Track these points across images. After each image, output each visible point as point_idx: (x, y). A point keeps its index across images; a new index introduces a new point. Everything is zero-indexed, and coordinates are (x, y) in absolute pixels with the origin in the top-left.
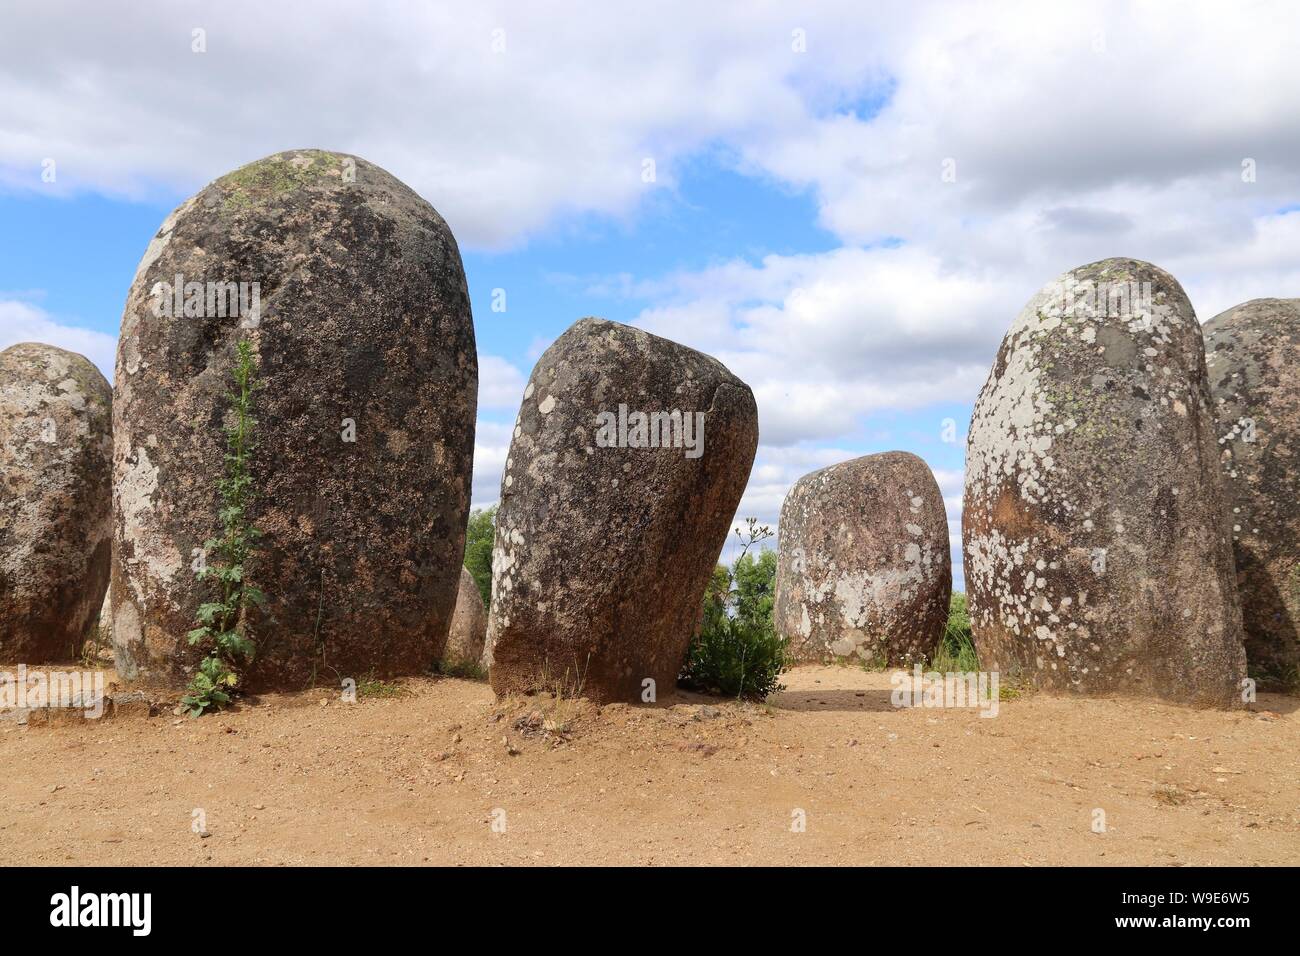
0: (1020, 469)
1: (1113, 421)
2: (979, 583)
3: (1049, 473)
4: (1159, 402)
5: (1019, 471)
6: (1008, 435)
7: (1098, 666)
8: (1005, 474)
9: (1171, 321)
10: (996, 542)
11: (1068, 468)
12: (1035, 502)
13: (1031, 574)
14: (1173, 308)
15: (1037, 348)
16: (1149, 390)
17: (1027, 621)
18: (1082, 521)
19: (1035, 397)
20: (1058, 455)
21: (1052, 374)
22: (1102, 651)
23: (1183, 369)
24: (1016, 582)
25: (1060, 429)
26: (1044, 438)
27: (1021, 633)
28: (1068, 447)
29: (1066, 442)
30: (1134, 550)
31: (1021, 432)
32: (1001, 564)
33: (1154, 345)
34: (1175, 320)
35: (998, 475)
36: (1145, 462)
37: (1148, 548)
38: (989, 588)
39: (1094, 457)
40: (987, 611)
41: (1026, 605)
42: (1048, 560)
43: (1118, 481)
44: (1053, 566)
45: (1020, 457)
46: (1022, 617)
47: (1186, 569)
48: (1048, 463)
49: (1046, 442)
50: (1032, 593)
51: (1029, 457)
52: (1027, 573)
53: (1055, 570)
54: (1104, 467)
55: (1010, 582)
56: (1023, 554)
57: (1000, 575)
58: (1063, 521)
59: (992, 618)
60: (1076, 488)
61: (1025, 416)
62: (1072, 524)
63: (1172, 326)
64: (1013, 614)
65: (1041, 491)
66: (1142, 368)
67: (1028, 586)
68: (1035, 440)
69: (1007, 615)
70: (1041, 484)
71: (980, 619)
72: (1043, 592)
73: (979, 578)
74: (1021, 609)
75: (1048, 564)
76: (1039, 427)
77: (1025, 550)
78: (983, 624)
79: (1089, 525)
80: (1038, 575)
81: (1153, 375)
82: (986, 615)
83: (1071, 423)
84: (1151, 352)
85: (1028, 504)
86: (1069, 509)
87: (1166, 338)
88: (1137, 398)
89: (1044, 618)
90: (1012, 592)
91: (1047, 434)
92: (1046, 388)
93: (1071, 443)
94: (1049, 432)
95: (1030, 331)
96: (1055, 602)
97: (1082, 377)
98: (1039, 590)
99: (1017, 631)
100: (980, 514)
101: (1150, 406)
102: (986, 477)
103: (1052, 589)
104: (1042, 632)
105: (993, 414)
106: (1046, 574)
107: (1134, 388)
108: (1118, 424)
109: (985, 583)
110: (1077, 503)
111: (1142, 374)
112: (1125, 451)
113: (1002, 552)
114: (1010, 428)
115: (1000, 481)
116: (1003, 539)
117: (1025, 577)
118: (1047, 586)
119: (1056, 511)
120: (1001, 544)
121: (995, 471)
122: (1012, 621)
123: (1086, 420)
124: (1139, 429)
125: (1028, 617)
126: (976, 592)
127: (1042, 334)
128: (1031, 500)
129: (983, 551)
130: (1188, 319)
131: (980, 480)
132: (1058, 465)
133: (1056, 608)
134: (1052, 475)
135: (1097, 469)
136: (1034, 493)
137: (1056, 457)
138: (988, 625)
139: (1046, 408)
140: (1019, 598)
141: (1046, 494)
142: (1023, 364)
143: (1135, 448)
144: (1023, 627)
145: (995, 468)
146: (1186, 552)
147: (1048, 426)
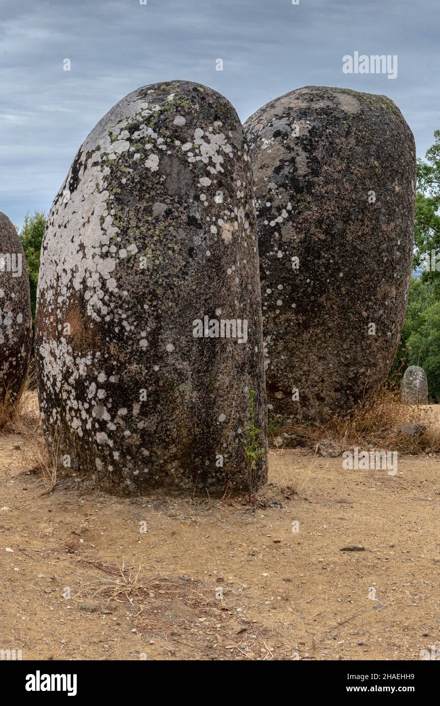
0: (87, 287)
1: (169, 248)
2: (49, 384)
3: (111, 294)
4: (209, 231)
5: (86, 288)
6: (78, 252)
7: (147, 467)
8: (74, 288)
9: (224, 150)
10: (64, 350)
11: (128, 291)
12: (99, 319)
13: (93, 384)
14: (227, 137)
15: (107, 171)
16: (202, 219)
17: (89, 426)
18: (139, 340)
19: (102, 219)
20: (121, 277)
21: (119, 200)
22: (151, 456)
23: (231, 197)
24: (80, 389)
25: (123, 254)
26: (109, 259)
27: (84, 436)
28: (129, 271)
29: (128, 267)
30: (181, 366)
31: (89, 252)
32: (68, 371)
33: (208, 174)
34: (228, 149)
35: (68, 288)
36: (194, 287)
37: (194, 364)
38: (58, 391)
39: (151, 282)
40: (55, 411)
41: (88, 411)
42: (108, 374)
43: (170, 304)
44: (113, 379)
45: (88, 275)
46: (84, 422)
47: (224, 380)
48: (112, 285)
49: (110, 264)
50: (93, 402)
51: (96, 276)
52: (90, 384)
53: (115, 383)
54: (160, 291)
55: (76, 388)
56: (86, 365)
57: (67, 381)
58: (122, 339)
59: (59, 418)
60: (134, 310)
61: (92, 235)
62: (130, 342)
63: (225, 155)
64: (77, 418)
65: (104, 310)
66: (197, 198)
67: (90, 396)
68: (101, 260)
69: (72, 417)
70: (105, 304)
71: (50, 415)
72: (104, 402)
73: (48, 379)
74: (84, 415)
75: (108, 377)
76: (105, 249)
77: (89, 363)
78: (51, 421)
79: (144, 344)
80: (99, 386)
81: (206, 204)
82: (54, 414)
83: (133, 248)
84: (205, 182)
85: (94, 321)
86: (128, 329)
87: (219, 168)
88: (191, 227)
89: (103, 425)
90: (77, 398)
91: (112, 257)
92: (113, 212)
93: (132, 268)
94: (114, 255)
95: (102, 151)
96: (113, 412)
97: (145, 204)
98: (100, 400)
99: (81, 434)
100: (51, 320)
101: (202, 235)
102: (58, 286)
103: (110, 400)
104: (101, 437)
105: (65, 227)
106: (107, 386)
107: (189, 217)
108: (174, 251)
109: (54, 385)
110: (135, 324)
111: (196, 204)
112: (178, 277)
113: (69, 359)
114: (79, 245)
115: (69, 294)
116: (71, 350)
117: (88, 387)
118: (106, 399)
119: (117, 330)
120: (68, 353)
121: (65, 283)
122: (76, 423)
123: (146, 247)
124: (191, 256)
125: (90, 421)
126: (46, 391)
127: (112, 157)
128: (94, 315)
129: (53, 354)
130: (239, 148)
131: (52, 287)
132: (120, 287)
133: (113, 417)
134: (114, 296)
135: (153, 294)
136: (98, 312)
137: (118, 280)
138: (55, 422)
139: (113, 231)
140: (83, 405)
141: (108, 314)
142: (93, 184)
143: (187, 274)
144: (85, 430)
145: (65, 280)
146: (225, 364)
147: (113, 249)
